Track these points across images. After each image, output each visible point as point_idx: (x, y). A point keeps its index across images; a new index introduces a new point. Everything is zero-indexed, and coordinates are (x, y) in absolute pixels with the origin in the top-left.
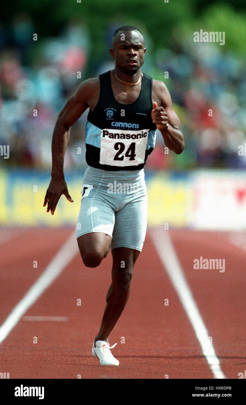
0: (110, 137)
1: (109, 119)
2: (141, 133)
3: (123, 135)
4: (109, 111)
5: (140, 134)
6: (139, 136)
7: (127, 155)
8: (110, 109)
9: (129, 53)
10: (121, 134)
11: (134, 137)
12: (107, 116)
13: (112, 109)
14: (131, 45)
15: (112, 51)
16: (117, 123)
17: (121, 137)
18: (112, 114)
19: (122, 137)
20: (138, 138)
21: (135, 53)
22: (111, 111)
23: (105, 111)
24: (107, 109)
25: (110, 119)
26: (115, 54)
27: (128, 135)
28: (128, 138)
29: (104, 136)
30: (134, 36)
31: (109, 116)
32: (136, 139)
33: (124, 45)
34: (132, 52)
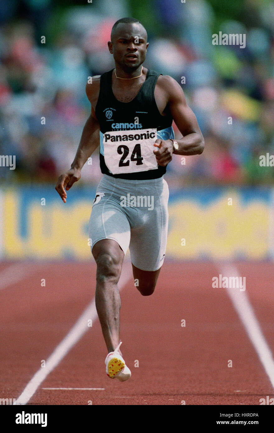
0: (112, 141)
1: (108, 120)
2: (146, 133)
3: (125, 137)
4: (108, 112)
5: (144, 134)
6: (144, 136)
7: (132, 159)
8: (109, 109)
9: (129, 47)
10: (123, 136)
11: (137, 137)
12: (107, 117)
13: (111, 108)
14: (131, 38)
15: (110, 45)
16: (118, 124)
17: (123, 139)
18: (111, 115)
19: (125, 139)
20: (142, 139)
21: (136, 48)
22: (110, 112)
23: (104, 111)
24: (106, 109)
25: (110, 120)
26: (113, 48)
27: (131, 136)
28: (131, 139)
29: (106, 141)
30: (135, 29)
31: (108, 117)
32: (140, 139)
33: (124, 38)
34: (132, 46)
